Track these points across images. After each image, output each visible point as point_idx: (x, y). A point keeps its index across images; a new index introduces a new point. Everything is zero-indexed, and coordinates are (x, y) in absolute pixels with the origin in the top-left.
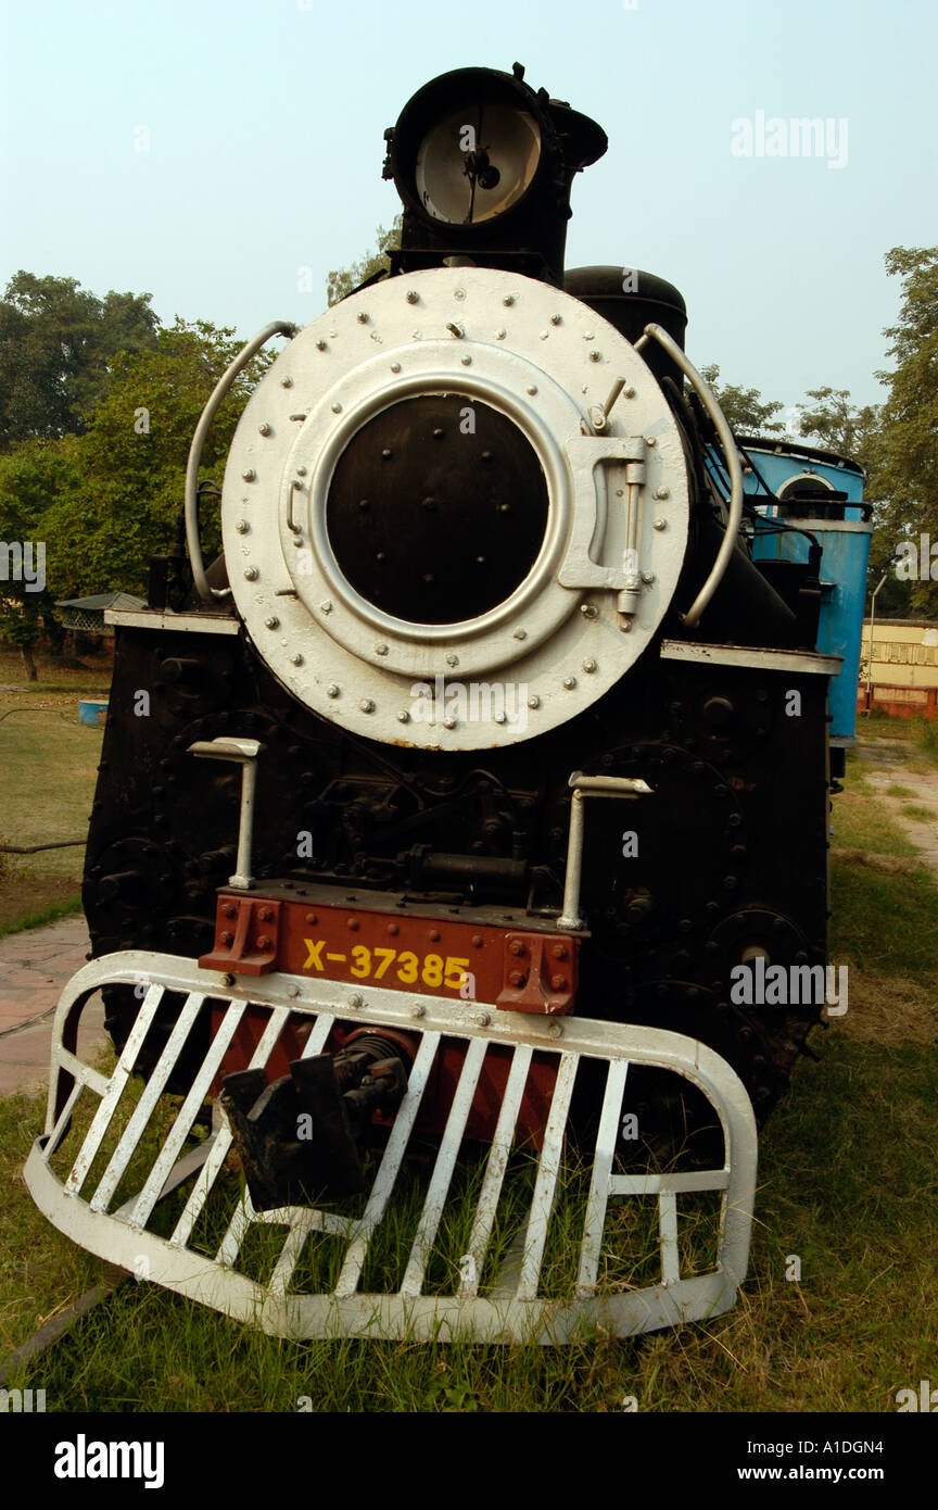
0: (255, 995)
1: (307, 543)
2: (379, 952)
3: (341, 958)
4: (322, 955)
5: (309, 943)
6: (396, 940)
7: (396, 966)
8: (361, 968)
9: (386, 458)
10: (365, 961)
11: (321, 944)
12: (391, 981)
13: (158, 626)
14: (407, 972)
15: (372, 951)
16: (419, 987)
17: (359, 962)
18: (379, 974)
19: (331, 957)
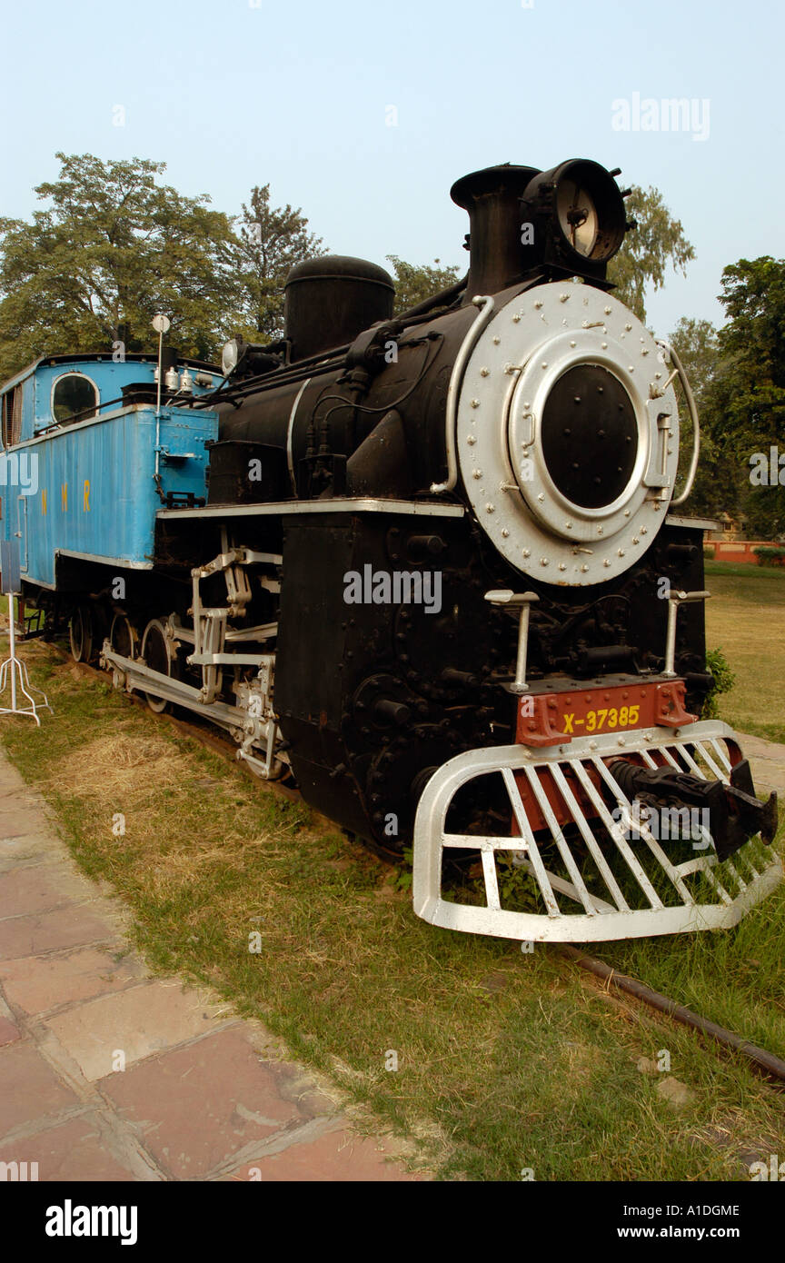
0: (540, 760)
1: (532, 456)
2: (600, 712)
3: (581, 722)
4: (573, 723)
5: (566, 716)
6: (607, 704)
7: (608, 718)
8: (591, 725)
9: (577, 402)
10: (593, 721)
11: (572, 715)
12: (606, 729)
13: (411, 512)
14: (612, 721)
15: (597, 713)
16: (619, 728)
17: (590, 722)
18: (600, 727)
19: (577, 722)
